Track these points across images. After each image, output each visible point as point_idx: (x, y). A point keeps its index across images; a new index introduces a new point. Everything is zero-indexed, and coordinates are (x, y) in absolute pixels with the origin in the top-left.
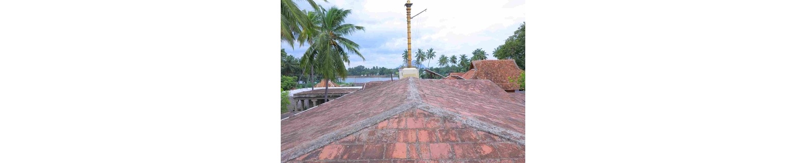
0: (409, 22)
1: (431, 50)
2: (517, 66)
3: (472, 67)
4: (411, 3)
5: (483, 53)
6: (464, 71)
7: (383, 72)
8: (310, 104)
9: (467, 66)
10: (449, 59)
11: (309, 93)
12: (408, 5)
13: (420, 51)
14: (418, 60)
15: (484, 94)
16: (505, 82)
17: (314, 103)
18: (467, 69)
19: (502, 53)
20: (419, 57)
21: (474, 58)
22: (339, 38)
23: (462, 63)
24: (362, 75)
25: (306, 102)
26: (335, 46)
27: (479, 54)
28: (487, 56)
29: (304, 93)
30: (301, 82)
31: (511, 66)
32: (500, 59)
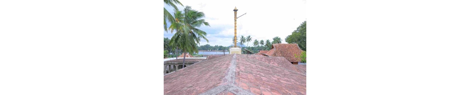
0: (235, 20)
1: (249, 37)
2: (299, 47)
3: (273, 47)
4: (237, 9)
5: (279, 39)
6: (268, 49)
7: (221, 49)
8: (174, 68)
9: (269, 46)
10: (259, 42)
11: (174, 61)
12: (235, 11)
13: (242, 37)
14: (241, 42)
15: (280, 67)
16: (292, 57)
17: (177, 67)
18: (270, 48)
19: (290, 39)
20: (242, 40)
21: (274, 42)
22: (194, 29)
23: (267, 45)
24: (208, 50)
25: (172, 66)
26: (191, 33)
27: (277, 40)
28: (281, 41)
29: (171, 61)
30: (171, 54)
31: (296, 48)
32: (289, 43)
